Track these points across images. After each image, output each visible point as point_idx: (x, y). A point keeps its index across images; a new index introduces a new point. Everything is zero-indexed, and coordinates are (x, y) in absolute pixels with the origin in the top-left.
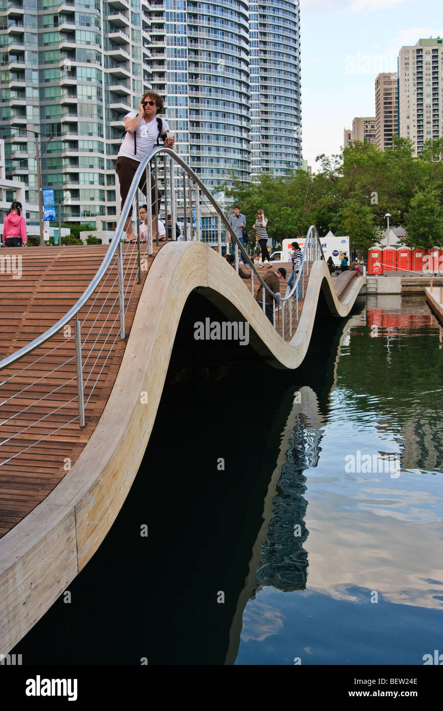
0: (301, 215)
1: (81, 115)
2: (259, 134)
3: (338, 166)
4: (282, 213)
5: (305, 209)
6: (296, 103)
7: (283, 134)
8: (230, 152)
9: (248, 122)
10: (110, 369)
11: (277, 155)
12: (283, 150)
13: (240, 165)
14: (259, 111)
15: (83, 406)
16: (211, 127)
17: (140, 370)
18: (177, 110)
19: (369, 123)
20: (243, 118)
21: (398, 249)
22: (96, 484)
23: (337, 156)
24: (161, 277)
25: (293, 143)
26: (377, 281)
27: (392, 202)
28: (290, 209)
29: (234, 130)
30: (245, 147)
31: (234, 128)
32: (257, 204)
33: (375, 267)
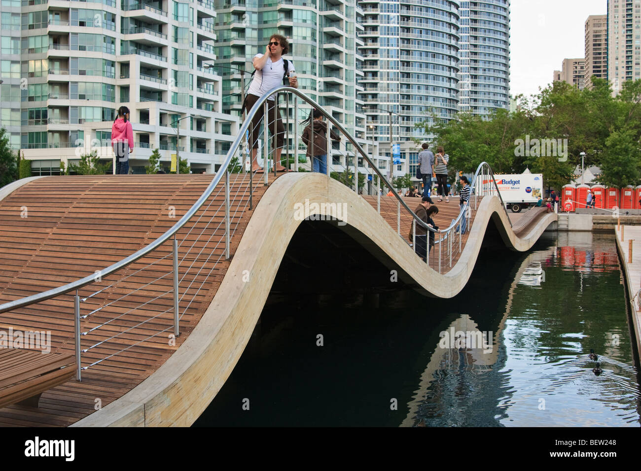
0: (498, 152)
1: (296, 55)
2: (468, 74)
3: (536, 106)
4: (479, 149)
5: (502, 147)
6: (505, 44)
7: (491, 74)
8: (439, 91)
9: (457, 62)
10: (211, 286)
11: (485, 94)
12: (491, 89)
13: (448, 103)
14: (468, 52)
15: (178, 317)
16: (421, 67)
17: (237, 288)
18: (388, 50)
19: (579, 64)
20: (452, 59)
21: (578, 187)
22: (173, 386)
23: (535, 96)
24: (270, 204)
25: (501, 82)
26: (568, 218)
27: (589, 142)
28: (487, 146)
29: (443, 70)
30: (453, 86)
31: (443, 67)
32: (455, 141)
33: (567, 204)
